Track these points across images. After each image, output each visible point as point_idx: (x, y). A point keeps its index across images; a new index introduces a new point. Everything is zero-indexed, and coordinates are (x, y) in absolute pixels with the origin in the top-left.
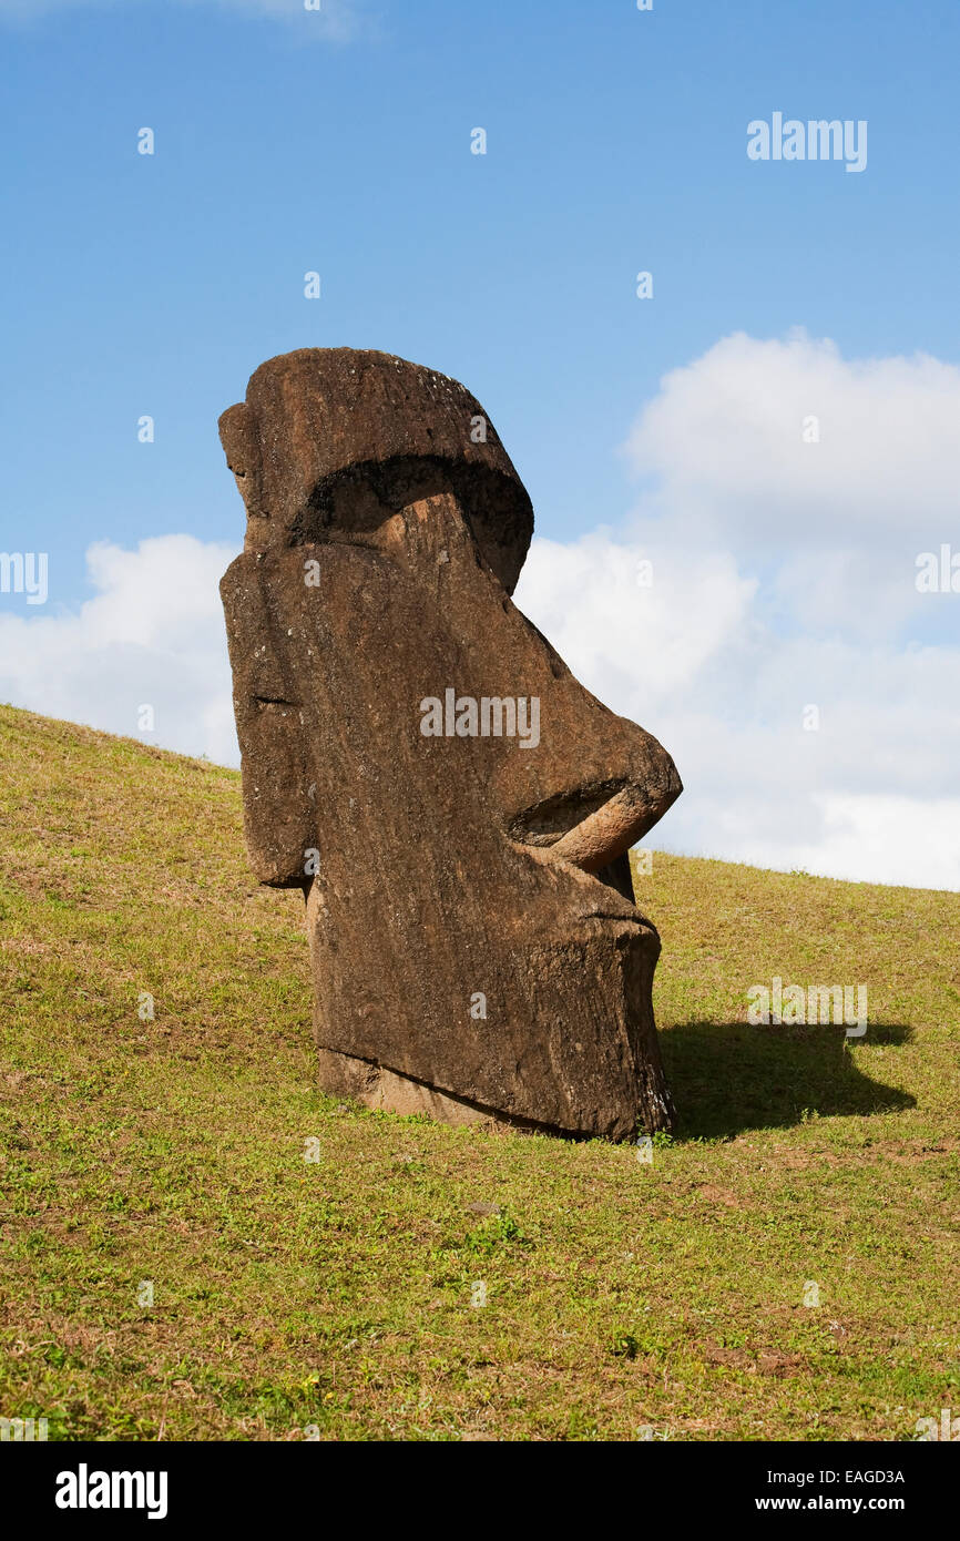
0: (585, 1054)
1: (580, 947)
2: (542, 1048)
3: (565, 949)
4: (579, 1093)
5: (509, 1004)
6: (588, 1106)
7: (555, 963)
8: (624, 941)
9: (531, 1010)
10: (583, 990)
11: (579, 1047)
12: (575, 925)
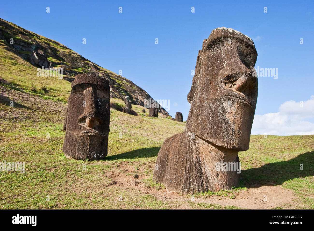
0: (81, 149)
1: (82, 136)
2: (75, 148)
3: (80, 136)
4: (78, 154)
5: (73, 143)
6: (79, 156)
7: (79, 138)
8: (90, 136)
9: (75, 144)
10: (83, 141)
11: (80, 148)
12: (82, 134)
